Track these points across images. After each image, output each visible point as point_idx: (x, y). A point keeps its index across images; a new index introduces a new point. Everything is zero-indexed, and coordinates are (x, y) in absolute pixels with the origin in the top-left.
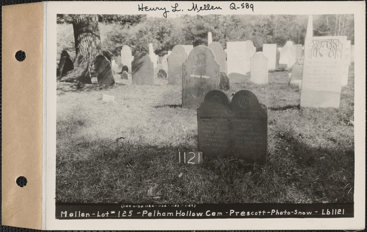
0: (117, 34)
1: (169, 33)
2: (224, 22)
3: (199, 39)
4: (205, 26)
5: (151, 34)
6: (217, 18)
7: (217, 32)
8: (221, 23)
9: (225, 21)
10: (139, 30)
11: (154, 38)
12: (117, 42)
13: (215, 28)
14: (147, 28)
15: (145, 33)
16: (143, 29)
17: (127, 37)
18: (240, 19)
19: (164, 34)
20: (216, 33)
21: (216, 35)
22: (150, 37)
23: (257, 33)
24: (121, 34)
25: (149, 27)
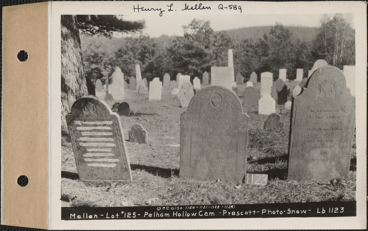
0: (93, 54)
1: (153, 53)
2: (215, 42)
3: (188, 60)
4: (194, 45)
5: (133, 54)
6: (207, 37)
7: (208, 52)
8: (212, 42)
9: (216, 40)
10: (119, 49)
11: (136, 59)
12: (92, 63)
13: (206, 47)
14: (127, 47)
15: (126, 53)
16: (124, 48)
17: (104, 57)
18: (230, 39)
19: (146, 54)
20: (206, 53)
21: (208, 55)
22: (132, 58)
23: (249, 54)
24: (97, 53)
25: (130, 46)
